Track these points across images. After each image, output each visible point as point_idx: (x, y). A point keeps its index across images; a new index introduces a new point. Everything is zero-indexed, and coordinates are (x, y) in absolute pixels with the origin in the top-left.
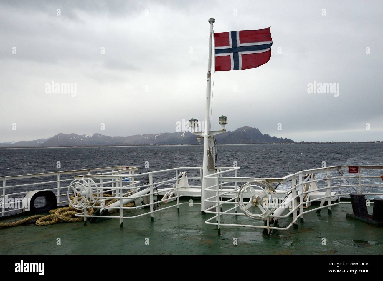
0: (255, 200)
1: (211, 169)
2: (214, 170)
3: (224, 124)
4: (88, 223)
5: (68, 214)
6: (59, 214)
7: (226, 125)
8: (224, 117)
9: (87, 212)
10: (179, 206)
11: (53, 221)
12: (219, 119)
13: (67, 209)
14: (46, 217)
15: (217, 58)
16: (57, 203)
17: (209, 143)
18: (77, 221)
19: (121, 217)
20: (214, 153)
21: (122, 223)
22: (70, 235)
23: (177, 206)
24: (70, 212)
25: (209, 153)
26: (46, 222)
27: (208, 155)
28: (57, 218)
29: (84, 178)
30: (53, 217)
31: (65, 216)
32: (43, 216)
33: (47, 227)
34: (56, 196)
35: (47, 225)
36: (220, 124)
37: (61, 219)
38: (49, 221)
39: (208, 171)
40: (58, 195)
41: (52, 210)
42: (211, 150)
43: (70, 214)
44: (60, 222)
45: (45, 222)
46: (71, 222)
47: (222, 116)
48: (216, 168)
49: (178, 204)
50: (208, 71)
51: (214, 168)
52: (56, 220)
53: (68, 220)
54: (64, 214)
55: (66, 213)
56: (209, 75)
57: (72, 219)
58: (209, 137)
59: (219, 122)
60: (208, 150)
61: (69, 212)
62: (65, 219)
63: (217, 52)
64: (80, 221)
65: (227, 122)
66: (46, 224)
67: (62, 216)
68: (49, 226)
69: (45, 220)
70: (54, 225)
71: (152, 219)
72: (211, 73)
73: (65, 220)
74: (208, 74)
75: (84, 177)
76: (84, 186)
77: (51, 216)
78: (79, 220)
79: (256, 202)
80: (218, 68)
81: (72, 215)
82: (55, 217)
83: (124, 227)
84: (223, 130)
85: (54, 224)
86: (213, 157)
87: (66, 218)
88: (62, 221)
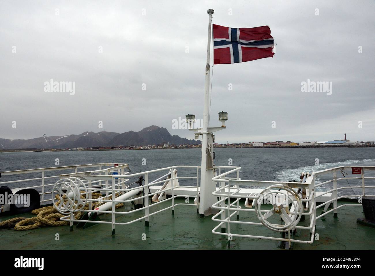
0: (278, 209)
1: (209, 168)
2: (212, 170)
3: (224, 120)
4: (75, 228)
5: (52, 216)
6: (42, 216)
7: (226, 122)
8: (224, 113)
9: (74, 215)
10: (174, 208)
11: (35, 225)
12: (218, 115)
13: (51, 211)
14: (27, 219)
15: (215, 51)
16: (41, 201)
17: (208, 140)
18: (62, 225)
19: (113, 222)
20: (213, 151)
21: (114, 230)
22: (53, 245)
23: (171, 208)
24: (55, 214)
25: (208, 151)
26: (27, 227)
27: (206, 153)
28: (40, 221)
29: (71, 178)
30: (35, 220)
31: (48, 219)
32: (24, 218)
33: (27, 233)
34: (40, 194)
35: (28, 230)
36: (219, 120)
37: (43, 223)
38: (30, 226)
39: (206, 170)
40: (42, 193)
41: (35, 210)
42: (210, 148)
43: (54, 217)
44: (43, 226)
45: (25, 226)
46: (55, 226)
47: (223, 112)
48: (214, 167)
49: (173, 205)
50: (207, 64)
51: (213, 167)
52: (39, 223)
53: (52, 224)
54: (47, 216)
55: (50, 216)
56: (208, 67)
57: (56, 223)
58: (208, 134)
59: (219, 118)
60: (207, 148)
61: (53, 214)
62: (48, 223)
63: (216, 44)
64: (66, 225)
65: (227, 118)
66: (26, 228)
67: (46, 219)
68: (30, 232)
69: (26, 224)
70: (36, 230)
71: (147, 224)
72: (209, 66)
73: (50, 223)
74: (206, 67)
75: (71, 176)
76: (71, 187)
77: (33, 219)
78: (65, 223)
79: (279, 211)
80: (217, 61)
81: (57, 218)
82: (38, 220)
83: (116, 233)
84: (223, 126)
85: (35, 228)
86: (211, 155)
87: (50, 222)
88: (46, 224)
